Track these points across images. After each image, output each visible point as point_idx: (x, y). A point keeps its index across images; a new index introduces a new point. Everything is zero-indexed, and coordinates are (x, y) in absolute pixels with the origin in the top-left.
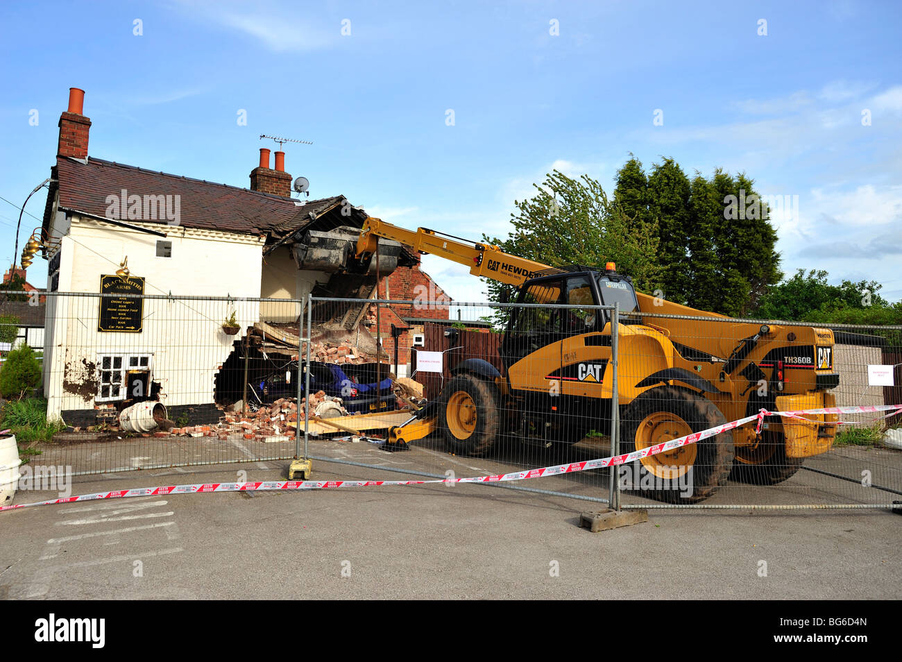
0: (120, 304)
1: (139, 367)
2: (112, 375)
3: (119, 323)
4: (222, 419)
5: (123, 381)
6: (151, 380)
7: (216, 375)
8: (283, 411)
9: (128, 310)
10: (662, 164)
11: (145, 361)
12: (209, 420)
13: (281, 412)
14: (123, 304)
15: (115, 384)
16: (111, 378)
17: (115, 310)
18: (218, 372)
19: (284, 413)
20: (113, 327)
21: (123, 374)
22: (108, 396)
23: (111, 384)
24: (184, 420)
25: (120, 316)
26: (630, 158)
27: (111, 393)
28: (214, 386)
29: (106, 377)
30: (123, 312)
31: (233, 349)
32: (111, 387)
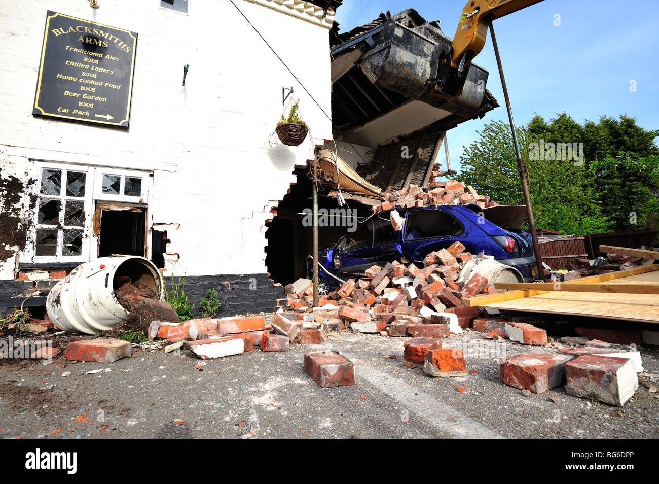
0: (84, 70)
1: (121, 197)
2: (63, 207)
3: (80, 104)
4: (281, 303)
5: (89, 224)
6: (149, 224)
7: (267, 223)
8: (396, 281)
9: (101, 84)
10: (557, 118)
11: (134, 186)
12: (258, 305)
13: (390, 285)
14: (89, 71)
15: (69, 227)
16: (62, 215)
17: (74, 79)
18: (271, 216)
19: (397, 287)
20: (65, 110)
21: (89, 210)
22: (52, 252)
23: (60, 227)
24: (212, 306)
25: (83, 92)
26: (534, 116)
27: (60, 249)
28: (266, 242)
29: (49, 211)
30: (92, 86)
31: (294, 179)
32: (60, 234)
